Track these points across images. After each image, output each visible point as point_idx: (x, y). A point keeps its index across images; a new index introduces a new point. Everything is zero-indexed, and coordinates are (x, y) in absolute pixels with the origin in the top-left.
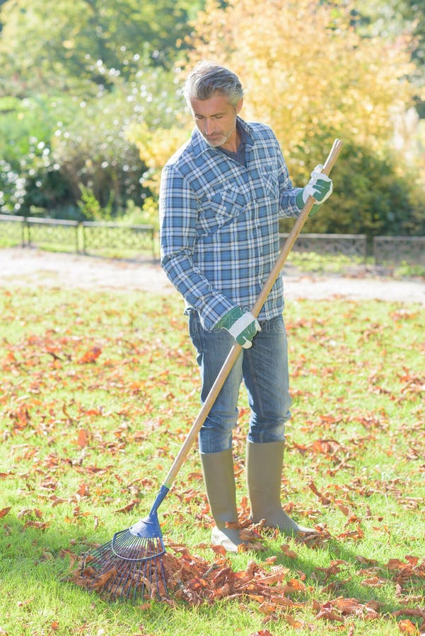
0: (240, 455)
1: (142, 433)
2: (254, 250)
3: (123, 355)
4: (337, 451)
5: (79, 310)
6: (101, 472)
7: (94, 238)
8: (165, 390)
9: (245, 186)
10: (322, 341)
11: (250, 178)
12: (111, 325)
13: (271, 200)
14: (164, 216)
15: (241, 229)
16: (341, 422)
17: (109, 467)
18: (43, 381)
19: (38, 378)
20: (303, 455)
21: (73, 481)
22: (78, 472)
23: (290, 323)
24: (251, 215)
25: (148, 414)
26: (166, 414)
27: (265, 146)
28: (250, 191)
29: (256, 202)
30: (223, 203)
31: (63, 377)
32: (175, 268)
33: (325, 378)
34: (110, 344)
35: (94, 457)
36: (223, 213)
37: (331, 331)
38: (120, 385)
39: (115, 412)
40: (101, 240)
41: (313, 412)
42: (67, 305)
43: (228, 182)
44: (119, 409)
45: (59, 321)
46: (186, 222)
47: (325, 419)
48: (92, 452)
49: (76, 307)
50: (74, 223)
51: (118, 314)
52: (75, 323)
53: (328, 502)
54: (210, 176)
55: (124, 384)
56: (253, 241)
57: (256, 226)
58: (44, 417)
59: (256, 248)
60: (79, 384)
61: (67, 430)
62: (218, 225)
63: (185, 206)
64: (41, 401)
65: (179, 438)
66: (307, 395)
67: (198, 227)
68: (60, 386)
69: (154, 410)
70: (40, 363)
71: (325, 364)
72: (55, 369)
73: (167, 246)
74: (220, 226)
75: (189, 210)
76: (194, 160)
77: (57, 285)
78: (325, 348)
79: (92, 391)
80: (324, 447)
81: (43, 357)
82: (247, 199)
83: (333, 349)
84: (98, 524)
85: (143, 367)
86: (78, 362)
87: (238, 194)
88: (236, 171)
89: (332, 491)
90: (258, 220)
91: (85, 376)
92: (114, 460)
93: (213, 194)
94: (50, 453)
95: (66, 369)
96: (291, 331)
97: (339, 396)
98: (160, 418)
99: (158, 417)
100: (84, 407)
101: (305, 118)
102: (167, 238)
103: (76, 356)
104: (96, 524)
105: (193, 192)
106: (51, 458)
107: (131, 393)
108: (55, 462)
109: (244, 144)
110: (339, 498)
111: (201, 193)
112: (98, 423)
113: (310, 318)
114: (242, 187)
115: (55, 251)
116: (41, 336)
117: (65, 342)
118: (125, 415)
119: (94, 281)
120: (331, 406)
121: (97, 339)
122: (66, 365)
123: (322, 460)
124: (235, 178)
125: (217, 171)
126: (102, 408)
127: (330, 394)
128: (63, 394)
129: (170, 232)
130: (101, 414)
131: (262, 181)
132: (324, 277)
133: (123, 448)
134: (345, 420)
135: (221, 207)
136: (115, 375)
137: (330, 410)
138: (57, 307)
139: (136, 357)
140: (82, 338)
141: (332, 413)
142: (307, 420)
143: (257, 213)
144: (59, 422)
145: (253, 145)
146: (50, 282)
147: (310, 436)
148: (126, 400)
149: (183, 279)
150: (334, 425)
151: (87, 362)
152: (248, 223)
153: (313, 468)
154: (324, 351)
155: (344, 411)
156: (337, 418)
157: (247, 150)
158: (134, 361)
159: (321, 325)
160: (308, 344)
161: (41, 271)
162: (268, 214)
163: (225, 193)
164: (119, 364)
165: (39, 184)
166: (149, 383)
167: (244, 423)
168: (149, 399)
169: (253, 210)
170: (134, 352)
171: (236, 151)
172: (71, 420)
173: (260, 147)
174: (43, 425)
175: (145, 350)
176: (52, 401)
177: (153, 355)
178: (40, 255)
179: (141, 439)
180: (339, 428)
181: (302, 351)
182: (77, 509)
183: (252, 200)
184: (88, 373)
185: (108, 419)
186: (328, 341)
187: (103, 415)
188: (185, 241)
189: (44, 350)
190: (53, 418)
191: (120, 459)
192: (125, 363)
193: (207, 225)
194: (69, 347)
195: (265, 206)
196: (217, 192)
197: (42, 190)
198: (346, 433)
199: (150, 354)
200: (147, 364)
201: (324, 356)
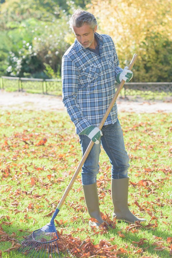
0: (105, 188)
1: (61, 178)
2: (105, 93)
3: (57, 142)
4: (151, 185)
5: (40, 121)
6: (40, 197)
7: (51, 86)
8: (74, 158)
9: (100, 64)
10: (149, 133)
11: (102, 61)
12: (54, 127)
13: (111, 70)
14: (63, 79)
15: (99, 84)
16: (154, 171)
17: (44, 195)
18: (19, 154)
19: (17, 153)
20: (134, 187)
21: (27, 202)
22: (29, 197)
23: (136, 125)
24: (103, 78)
25: (65, 169)
26: (73, 169)
27: (108, 45)
28: (102, 67)
29: (105, 71)
30: (90, 73)
31: (28, 152)
32: (68, 103)
33: (148, 150)
34: (52, 136)
35: (38, 190)
36: (90, 77)
37: (154, 128)
38: (54, 156)
39: (50, 169)
40: (54, 88)
41: (141, 167)
42: (34, 118)
43: (92, 63)
44: (52, 167)
45: (30, 126)
46: (74, 81)
47: (146, 170)
48: (37, 188)
49: (39, 119)
50: (42, 80)
51: (57, 122)
52: (37, 126)
53: (143, 210)
54: (84, 60)
55: (56, 155)
56: (104, 89)
57: (106, 82)
58: (17, 172)
59: (106, 92)
60: (35, 156)
61: (27, 177)
62: (88, 83)
63: (73, 74)
64: (17, 164)
65: (78, 180)
66: (140, 158)
67: (79, 83)
68: (27, 157)
69: (68, 167)
70: (19, 146)
71: (149, 144)
72: (25, 149)
73: (65, 92)
74: (89, 83)
75: (75, 76)
76: (76, 53)
77: (32, 109)
78: (150, 136)
79: (41, 159)
80: (144, 184)
81: (21, 143)
82: (101, 70)
83: (154, 136)
84: (35, 222)
85: (66, 147)
86: (36, 145)
87: (97, 68)
88: (95, 58)
89: (146, 205)
90: (106, 80)
91: (38, 151)
92: (47, 192)
93: (85, 68)
94: (18, 189)
95: (30, 148)
96: (136, 128)
97: (154, 159)
98: (70, 171)
99: (69, 170)
100: (36, 167)
101: (146, 29)
102: (65, 89)
103: (36, 142)
104: (34, 222)
105: (76, 68)
106: (17, 191)
107: (59, 160)
108: (20, 193)
109: (99, 45)
110: (148, 208)
111: (80, 68)
112: (42, 174)
113: (145, 122)
114: (98, 65)
115: (33, 93)
116: (21, 133)
117: (32, 136)
118: (54, 170)
119: (50, 106)
120: (150, 163)
121: (47, 134)
122: (31, 147)
123: (143, 190)
124: (95, 61)
125: (87, 58)
126: (44, 167)
127: (151, 158)
128: (27, 160)
129: (66, 86)
130: (43, 170)
131: (107, 62)
132: (155, 102)
133: (51, 186)
134: (156, 170)
135: (89, 74)
136: (53, 151)
137: (150, 165)
138: (30, 119)
139: (63, 142)
140: (40, 133)
141: (150, 167)
142: (138, 171)
143: (105, 77)
144: (23, 174)
145: (103, 46)
146: (29, 108)
147: (139, 178)
148: (56, 163)
149: (71, 109)
150: (150, 173)
151: (40, 145)
152: (102, 81)
153: (138, 194)
154: (150, 137)
155: (156, 166)
156: (152, 169)
157: (100, 48)
158: (62, 144)
159: (150, 125)
160: (143, 134)
161: (26, 102)
162: (110, 76)
163: (91, 68)
164: (55, 146)
165: (27, 62)
166: (68, 154)
167: (109, 173)
168: (66, 162)
169: (104, 75)
170: (63, 140)
171: (95, 49)
172: (29, 173)
173: (106, 46)
174: (16, 175)
175: (68, 138)
176: (22, 164)
177: (71, 141)
178: (26, 95)
179: (60, 181)
180: (153, 174)
181: (140, 138)
182: (26, 215)
183: (103, 71)
184: (40, 150)
185: (46, 172)
186: (152, 133)
187: (45, 170)
188: (73, 90)
189: (22, 140)
190: (21, 172)
191: (50, 191)
192: (58, 145)
193: (83, 83)
194: (33, 138)
195: (109, 73)
196: (87, 68)
197: (29, 65)
198: (156, 176)
199: (69, 141)
200: (68, 145)
201: (149, 140)
